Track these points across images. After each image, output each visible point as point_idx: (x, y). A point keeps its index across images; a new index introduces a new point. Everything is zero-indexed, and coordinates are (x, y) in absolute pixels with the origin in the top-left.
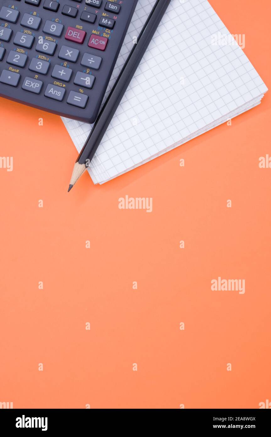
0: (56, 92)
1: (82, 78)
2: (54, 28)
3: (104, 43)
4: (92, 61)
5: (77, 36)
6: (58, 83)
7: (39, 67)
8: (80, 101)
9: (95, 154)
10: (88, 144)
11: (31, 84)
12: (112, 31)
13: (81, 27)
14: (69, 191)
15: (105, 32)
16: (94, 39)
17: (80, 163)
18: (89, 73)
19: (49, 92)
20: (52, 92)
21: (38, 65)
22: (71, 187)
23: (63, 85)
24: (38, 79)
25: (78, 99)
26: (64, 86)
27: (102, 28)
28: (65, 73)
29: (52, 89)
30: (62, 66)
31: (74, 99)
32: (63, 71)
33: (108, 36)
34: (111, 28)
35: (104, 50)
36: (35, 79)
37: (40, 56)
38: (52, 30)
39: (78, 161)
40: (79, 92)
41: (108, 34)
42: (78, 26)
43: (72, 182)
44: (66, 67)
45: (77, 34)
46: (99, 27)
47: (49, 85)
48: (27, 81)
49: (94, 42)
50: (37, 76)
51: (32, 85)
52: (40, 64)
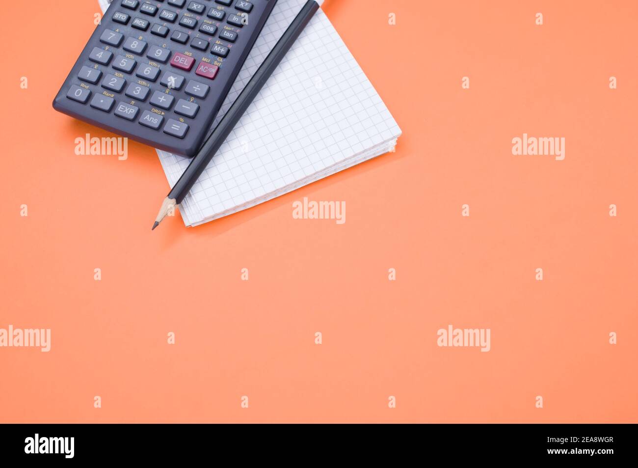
0: (152, 119)
1: (183, 106)
2: (160, 53)
3: (214, 71)
4: (199, 89)
5: (184, 62)
6: (156, 111)
7: (137, 92)
8: (178, 129)
9: (190, 191)
10: (182, 179)
11: (125, 109)
12: (225, 60)
13: (191, 54)
14: (153, 229)
15: (216, 60)
16: (202, 67)
17: (169, 198)
18: (193, 102)
19: (145, 119)
20: (148, 118)
21: (135, 90)
22: (156, 224)
23: (161, 113)
24: (134, 105)
25: (177, 127)
26: (163, 113)
27: (213, 56)
28: (165, 100)
29: (149, 115)
30: (164, 92)
31: (173, 127)
32: (163, 97)
33: (220, 65)
34: (224, 56)
35: (213, 79)
36: (131, 104)
37: (140, 82)
38: (157, 54)
39: (168, 195)
40: (179, 121)
41: (220, 62)
42: (187, 53)
43: (158, 219)
44: (169, 94)
45: (185, 60)
46: (211, 55)
47: (145, 112)
48: (121, 106)
49: (202, 69)
50: (133, 102)
51: (127, 110)
52: (138, 89)
